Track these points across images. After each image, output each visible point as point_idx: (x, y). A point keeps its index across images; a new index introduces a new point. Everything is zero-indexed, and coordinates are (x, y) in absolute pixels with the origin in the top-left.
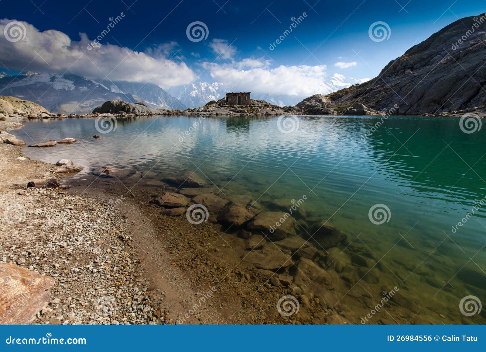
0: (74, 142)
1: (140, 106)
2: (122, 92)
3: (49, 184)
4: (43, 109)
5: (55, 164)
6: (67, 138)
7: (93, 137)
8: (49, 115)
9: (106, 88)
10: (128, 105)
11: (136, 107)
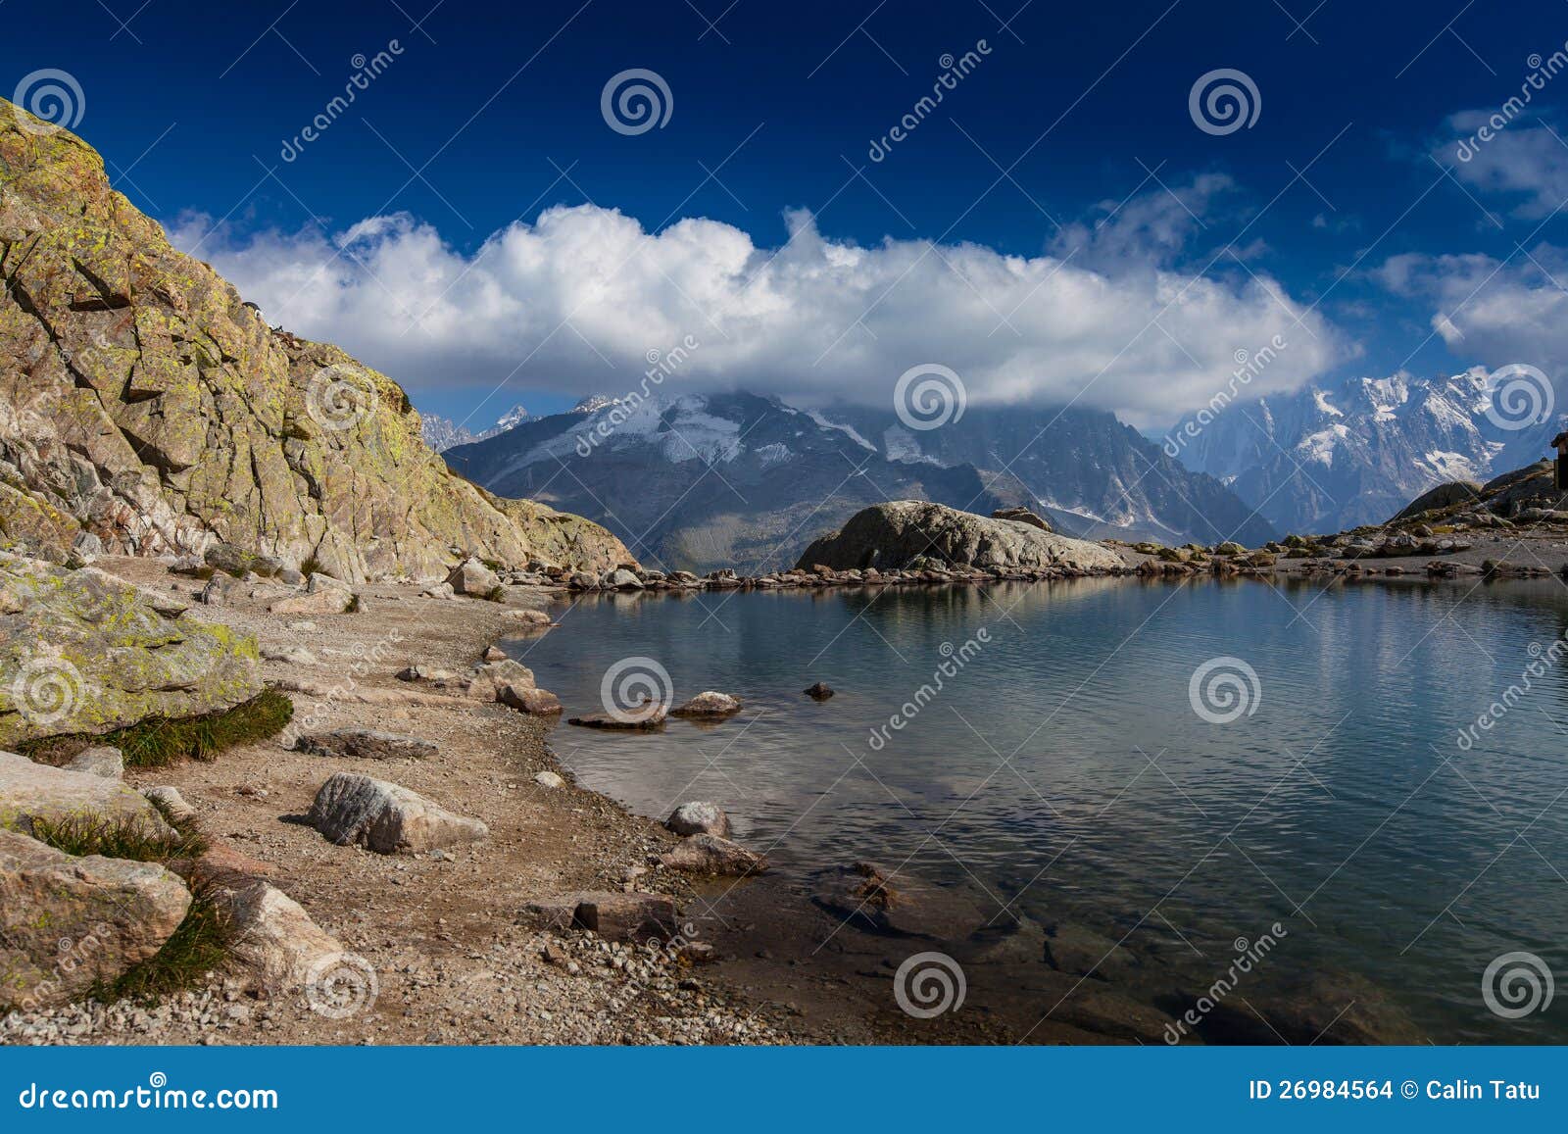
0: (731, 712)
1: (1016, 530)
2: (931, 459)
3: (645, 924)
4: (620, 553)
5: (663, 824)
6: (707, 695)
7: (808, 692)
8: (638, 575)
9: (866, 444)
10: (960, 527)
11: (994, 535)
